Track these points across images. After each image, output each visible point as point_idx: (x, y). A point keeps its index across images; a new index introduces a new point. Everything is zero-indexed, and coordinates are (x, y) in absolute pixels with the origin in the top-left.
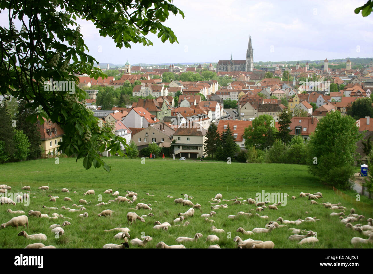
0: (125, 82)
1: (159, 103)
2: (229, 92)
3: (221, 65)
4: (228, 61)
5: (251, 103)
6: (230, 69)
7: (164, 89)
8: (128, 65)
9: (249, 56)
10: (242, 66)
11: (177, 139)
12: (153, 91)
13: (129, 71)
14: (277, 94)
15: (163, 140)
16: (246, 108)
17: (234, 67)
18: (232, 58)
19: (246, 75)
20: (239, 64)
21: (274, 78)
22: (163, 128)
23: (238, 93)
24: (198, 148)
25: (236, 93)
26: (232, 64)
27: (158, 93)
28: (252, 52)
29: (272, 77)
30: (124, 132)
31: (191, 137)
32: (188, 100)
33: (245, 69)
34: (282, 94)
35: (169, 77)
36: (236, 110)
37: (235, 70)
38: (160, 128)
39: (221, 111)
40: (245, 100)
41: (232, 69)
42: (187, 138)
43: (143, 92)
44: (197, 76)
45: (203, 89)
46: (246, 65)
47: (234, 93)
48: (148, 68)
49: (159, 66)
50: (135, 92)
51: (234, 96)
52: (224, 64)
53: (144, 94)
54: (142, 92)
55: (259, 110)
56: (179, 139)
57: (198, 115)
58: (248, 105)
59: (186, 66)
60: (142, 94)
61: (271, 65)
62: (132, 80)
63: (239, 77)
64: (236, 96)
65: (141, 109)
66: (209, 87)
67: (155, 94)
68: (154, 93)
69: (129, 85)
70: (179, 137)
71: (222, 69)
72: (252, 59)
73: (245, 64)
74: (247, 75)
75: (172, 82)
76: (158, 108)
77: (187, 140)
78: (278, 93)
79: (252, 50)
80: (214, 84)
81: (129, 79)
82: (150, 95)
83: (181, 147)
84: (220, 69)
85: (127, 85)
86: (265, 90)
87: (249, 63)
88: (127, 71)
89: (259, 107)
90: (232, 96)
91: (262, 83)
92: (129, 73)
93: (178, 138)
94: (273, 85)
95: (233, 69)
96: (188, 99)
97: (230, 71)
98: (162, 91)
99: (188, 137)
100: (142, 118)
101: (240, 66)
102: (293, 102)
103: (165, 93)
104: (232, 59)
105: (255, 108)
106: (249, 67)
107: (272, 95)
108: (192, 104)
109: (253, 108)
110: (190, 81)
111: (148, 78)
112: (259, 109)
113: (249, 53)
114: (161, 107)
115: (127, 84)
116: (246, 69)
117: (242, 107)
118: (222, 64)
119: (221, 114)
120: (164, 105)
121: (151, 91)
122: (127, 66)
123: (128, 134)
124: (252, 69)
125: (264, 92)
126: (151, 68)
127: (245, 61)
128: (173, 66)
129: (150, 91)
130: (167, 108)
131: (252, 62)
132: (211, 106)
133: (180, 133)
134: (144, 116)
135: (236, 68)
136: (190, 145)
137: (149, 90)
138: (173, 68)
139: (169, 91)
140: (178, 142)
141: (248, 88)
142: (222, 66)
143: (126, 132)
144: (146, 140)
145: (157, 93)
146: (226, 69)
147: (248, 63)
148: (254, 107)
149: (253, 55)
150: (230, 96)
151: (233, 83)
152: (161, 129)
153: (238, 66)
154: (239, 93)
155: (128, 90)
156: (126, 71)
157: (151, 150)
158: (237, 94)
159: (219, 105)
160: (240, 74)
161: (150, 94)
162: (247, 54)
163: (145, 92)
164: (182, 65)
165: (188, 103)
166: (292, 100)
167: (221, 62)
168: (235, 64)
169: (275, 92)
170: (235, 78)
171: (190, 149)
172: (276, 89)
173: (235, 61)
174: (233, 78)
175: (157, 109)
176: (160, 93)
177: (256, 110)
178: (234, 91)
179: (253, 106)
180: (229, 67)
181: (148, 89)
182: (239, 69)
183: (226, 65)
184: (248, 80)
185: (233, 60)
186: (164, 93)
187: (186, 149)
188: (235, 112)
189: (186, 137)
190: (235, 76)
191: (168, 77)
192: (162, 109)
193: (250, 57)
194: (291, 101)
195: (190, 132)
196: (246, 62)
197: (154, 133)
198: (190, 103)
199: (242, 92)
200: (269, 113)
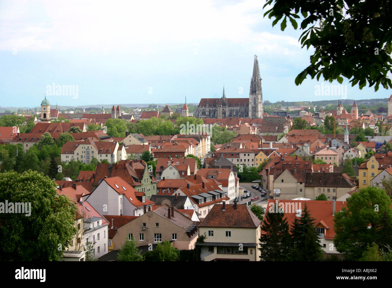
0: (43, 135)
1: (136, 170)
2: (238, 154)
3: (205, 106)
4: (218, 99)
5: (292, 172)
6: (221, 114)
7: (120, 149)
8: (47, 106)
9: (255, 92)
10: (243, 109)
11: (207, 233)
12: (100, 152)
13: (48, 117)
14: (324, 157)
15: (175, 236)
16: (282, 181)
17: (227, 109)
18: (224, 95)
19: (251, 125)
20: (236, 105)
21: (308, 129)
22: (173, 216)
23: (254, 154)
24: (249, 251)
25: (250, 154)
26: (224, 105)
27: (109, 155)
28: (260, 83)
29: (305, 127)
30: (98, 222)
31: (233, 231)
32: (176, 167)
33: (248, 114)
34: (332, 157)
35: (117, 128)
36: (258, 184)
37: (230, 116)
38: (167, 215)
39: (236, 186)
40: (278, 166)
41: (224, 113)
42: (227, 232)
43: (81, 154)
44: (167, 126)
45: (188, 149)
46: (250, 106)
47: (247, 154)
48: (66, 112)
49: (86, 109)
50: (65, 153)
51: (247, 160)
52: (210, 106)
53: (82, 156)
54: (78, 154)
55: (307, 185)
56: (211, 234)
57: (211, 192)
58: (286, 175)
59: (135, 110)
60: (79, 157)
61: (287, 108)
62: (54, 132)
63: (238, 129)
64: (251, 160)
65: (118, 181)
66: (197, 144)
67: (104, 157)
68: (101, 156)
69: (50, 141)
70: (211, 229)
71: (207, 113)
72: (259, 97)
73: (248, 105)
74: (254, 125)
75: (128, 136)
76: (136, 180)
77: (227, 235)
78: (326, 154)
79: (261, 80)
80: (204, 139)
81: (48, 129)
82: (94, 159)
83: (215, 250)
84: (204, 113)
85: (46, 141)
86: (303, 150)
87: (255, 103)
88: (45, 115)
89: (307, 179)
90: (243, 160)
91: (288, 137)
92: (47, 120)
93: (210, 232)
94: (311, 140)
95: (227, 114)
96: (174, 164)
97: (221, 118)
98: (115, 152)
99: (228, 230)
100: (121, 197)
101: (238, 108)
102: (367, 169)
103: (121, 155)
104: (224, 97)
105: (301, 181)
106: (255, 110)
107: (316, 157)
108: (183, 174)
109: (296, 181)
110: (158, 134)
111: (82, 128)
112: (306, 183)
113: (255, 85)
114: (141, 178)
115: (46, 139)
116: (250, 114)
117: (275, 178)
118: (207, 105)
119: (236, 192)
120: (146, 175)
121: (96, 152)
122: (43, 107)
123: (103, 226)
124: (260, 115)
125: (300, 153)
126: (72, 112)
127: (247, 100)
128: (118, 109)
129: (93, 152)
130: (151, 180)
131: (259, 101)
132: (219, 178)
133: (212, 223)
134: (124, 194)
135: (231, 112)
136: (232, 245)
137: (91, 150)
138: (118, 113)
139: (128, 151)
140: (209, 240)
141: (269, 147)
142: (207, 109)
143: (101, 222)
144: (142, 236)
145: (107, 156)
146: (214, 114)
147: (253, 103)
148: (298, 179)
149: (261, 89)
150: (239, 160)
151: (239, 138)
152: (169, 217)
153: (235, 108)
154: (256, 155)
155: (51, 150)
156: (43, 116)
157: (162, 256)
158: (252, 156)
159: (233, 175)
160: (240, 122)
161: (93, 157)
162: (252, 87)
163: (84, 155)
164: (126, 108)
165: (177, 172)
166: (366, 165)
167: (204, 102)
168: (230, 106)
169: (321, 152)
170: (232, 129)
171: (232, 253)
172: (319, 149)
173: (229, 100)
174: (228, 129)
175: (134, 182)
176: (112, 156)
177: (301, 183)
178: (246, 152)
179: (296, 177)
180: (220, 110)
181: (90, 148)
182: (237, 113)
183: (215, 106)
184: (255, 133)
185: (226, 99)
186: (119, 155)
187: (225, 253)
188: (258, 189)
189: (223, 231)
190: (232, 127)
191: (115, 128)
192: (143, 181)
193: (257, 92)
194: (363, 167)
195: (230, 221)
196: (250, 101)
197: (157, 224)
198: (180, 172)
199: (261, 153)
200: (326, 189)
